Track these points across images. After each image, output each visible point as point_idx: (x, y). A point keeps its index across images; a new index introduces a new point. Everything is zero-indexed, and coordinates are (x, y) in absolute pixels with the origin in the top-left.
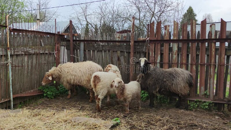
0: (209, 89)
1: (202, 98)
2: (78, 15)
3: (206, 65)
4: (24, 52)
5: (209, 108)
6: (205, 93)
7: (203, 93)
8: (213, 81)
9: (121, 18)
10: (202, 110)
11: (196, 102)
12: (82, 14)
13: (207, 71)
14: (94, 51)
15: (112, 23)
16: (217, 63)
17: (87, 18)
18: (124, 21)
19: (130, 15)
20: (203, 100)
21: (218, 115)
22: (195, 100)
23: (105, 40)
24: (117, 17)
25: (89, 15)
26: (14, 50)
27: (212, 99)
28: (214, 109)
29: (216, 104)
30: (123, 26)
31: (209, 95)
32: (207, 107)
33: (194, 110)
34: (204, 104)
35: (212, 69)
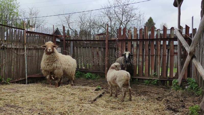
0: (157, 71)
1: (153, 78)
2: (63, 23)
3: (155, 56)
4: (34, 47)
5: (157, 84)
6: (155, 74)
7: (153, 74)
8: (159, 66)
9: (97, 25)
10: (153, 85)
11: (149, 80)
12: (66, 22)
13: (155, 60)
14: (80, 47)
15: (89, 29)
16: (162, 54)
17: (70, 25)
18: (99, 28)
19: (104, 23)
20: (153, 79)
21: (162, 87)
22: (148, 78)
23: (88, 39)
24: (93, 24)
25: (71, 23)
26: (28, 45)
27: (159, 78)
28: (160, 84)
29: (161, 81)
30: (98, 31)
31: (157, 75)
32: (156, 83)
33: (147, 85)
34: (154, 81)
35: (158, 58)
